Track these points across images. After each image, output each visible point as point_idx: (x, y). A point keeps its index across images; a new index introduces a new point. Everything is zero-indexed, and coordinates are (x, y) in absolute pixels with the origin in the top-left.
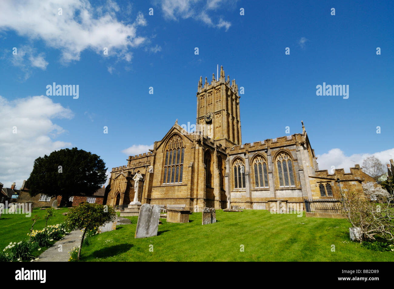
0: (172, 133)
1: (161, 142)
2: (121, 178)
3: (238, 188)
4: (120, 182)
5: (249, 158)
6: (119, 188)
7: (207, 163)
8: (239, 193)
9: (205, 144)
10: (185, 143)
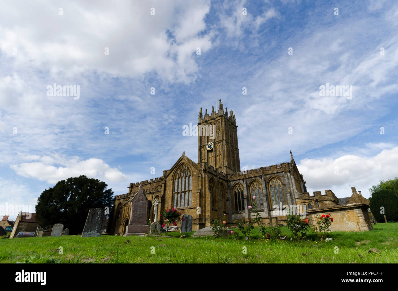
0: (180, 163)
1: (170, 171)
2: (129, 205)
3: (238, 210)
4: (128, 209)
5: (247, 184)
6: (128, 214)
7: (212, 189)
8: (239, 215)
9: (209, 173)
10: (192, 171)
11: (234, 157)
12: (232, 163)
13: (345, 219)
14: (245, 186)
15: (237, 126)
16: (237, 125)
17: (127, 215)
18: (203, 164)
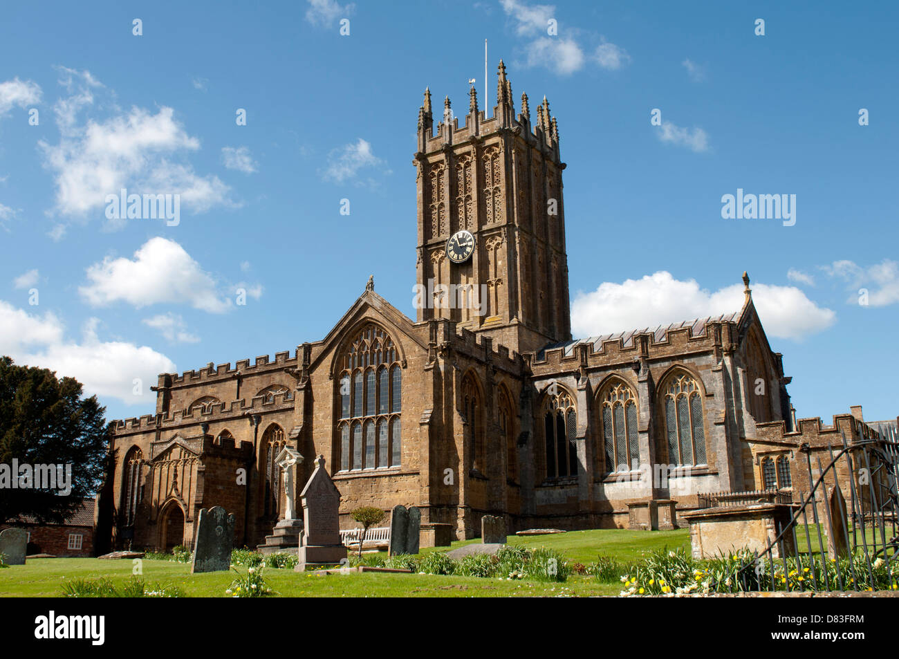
0: (359, 319)
1: (324, 348)
2: (178, 458)
3: (557, 476)
4: (176, 470)
5: (588, 388)
6: (177, 490)
7: (469, 408)
8: (558, 491)
9: (462, 355)
10: (403, 352)
11: (547, 287)
12: (539, 310)
13: (745, 532)
14: (582, 396)
15: (564, 166)
16: (562, 161)
17: (173, 492)
18: (441, 326)
